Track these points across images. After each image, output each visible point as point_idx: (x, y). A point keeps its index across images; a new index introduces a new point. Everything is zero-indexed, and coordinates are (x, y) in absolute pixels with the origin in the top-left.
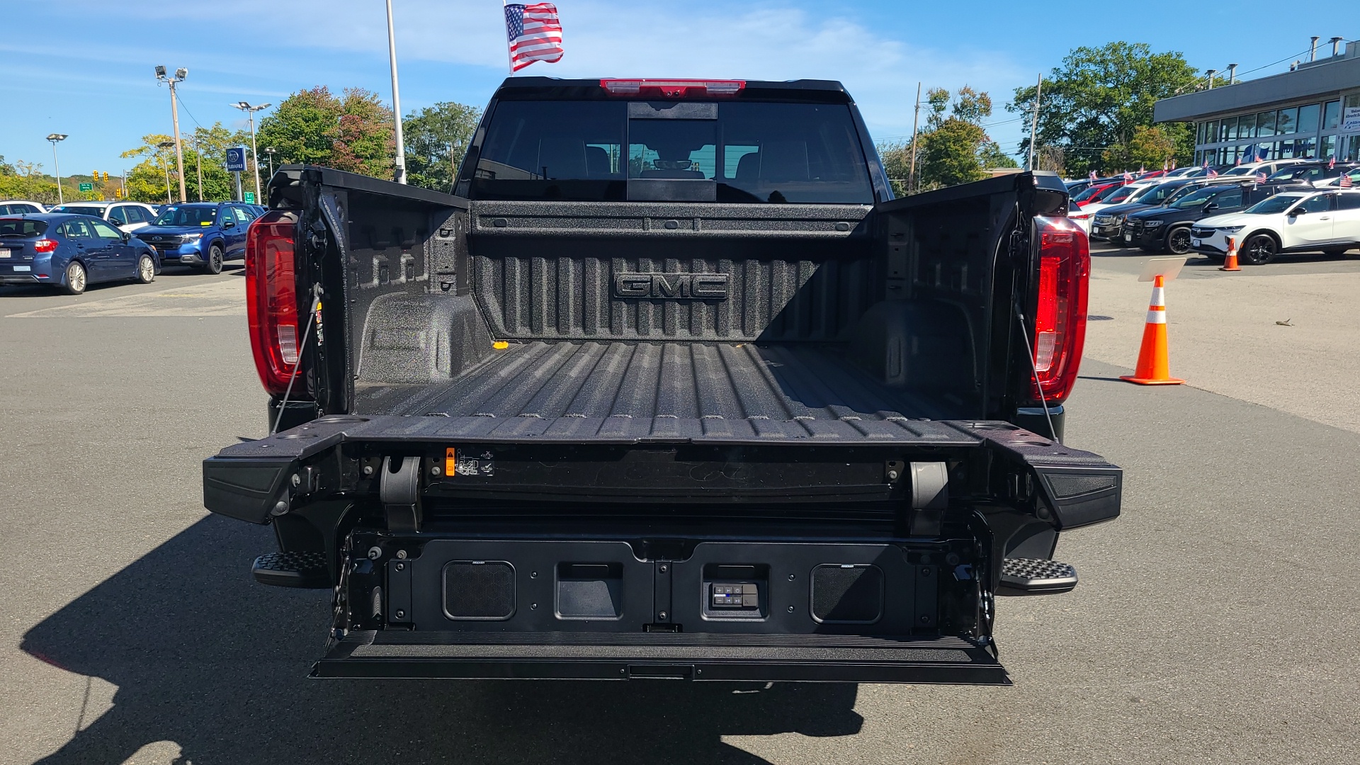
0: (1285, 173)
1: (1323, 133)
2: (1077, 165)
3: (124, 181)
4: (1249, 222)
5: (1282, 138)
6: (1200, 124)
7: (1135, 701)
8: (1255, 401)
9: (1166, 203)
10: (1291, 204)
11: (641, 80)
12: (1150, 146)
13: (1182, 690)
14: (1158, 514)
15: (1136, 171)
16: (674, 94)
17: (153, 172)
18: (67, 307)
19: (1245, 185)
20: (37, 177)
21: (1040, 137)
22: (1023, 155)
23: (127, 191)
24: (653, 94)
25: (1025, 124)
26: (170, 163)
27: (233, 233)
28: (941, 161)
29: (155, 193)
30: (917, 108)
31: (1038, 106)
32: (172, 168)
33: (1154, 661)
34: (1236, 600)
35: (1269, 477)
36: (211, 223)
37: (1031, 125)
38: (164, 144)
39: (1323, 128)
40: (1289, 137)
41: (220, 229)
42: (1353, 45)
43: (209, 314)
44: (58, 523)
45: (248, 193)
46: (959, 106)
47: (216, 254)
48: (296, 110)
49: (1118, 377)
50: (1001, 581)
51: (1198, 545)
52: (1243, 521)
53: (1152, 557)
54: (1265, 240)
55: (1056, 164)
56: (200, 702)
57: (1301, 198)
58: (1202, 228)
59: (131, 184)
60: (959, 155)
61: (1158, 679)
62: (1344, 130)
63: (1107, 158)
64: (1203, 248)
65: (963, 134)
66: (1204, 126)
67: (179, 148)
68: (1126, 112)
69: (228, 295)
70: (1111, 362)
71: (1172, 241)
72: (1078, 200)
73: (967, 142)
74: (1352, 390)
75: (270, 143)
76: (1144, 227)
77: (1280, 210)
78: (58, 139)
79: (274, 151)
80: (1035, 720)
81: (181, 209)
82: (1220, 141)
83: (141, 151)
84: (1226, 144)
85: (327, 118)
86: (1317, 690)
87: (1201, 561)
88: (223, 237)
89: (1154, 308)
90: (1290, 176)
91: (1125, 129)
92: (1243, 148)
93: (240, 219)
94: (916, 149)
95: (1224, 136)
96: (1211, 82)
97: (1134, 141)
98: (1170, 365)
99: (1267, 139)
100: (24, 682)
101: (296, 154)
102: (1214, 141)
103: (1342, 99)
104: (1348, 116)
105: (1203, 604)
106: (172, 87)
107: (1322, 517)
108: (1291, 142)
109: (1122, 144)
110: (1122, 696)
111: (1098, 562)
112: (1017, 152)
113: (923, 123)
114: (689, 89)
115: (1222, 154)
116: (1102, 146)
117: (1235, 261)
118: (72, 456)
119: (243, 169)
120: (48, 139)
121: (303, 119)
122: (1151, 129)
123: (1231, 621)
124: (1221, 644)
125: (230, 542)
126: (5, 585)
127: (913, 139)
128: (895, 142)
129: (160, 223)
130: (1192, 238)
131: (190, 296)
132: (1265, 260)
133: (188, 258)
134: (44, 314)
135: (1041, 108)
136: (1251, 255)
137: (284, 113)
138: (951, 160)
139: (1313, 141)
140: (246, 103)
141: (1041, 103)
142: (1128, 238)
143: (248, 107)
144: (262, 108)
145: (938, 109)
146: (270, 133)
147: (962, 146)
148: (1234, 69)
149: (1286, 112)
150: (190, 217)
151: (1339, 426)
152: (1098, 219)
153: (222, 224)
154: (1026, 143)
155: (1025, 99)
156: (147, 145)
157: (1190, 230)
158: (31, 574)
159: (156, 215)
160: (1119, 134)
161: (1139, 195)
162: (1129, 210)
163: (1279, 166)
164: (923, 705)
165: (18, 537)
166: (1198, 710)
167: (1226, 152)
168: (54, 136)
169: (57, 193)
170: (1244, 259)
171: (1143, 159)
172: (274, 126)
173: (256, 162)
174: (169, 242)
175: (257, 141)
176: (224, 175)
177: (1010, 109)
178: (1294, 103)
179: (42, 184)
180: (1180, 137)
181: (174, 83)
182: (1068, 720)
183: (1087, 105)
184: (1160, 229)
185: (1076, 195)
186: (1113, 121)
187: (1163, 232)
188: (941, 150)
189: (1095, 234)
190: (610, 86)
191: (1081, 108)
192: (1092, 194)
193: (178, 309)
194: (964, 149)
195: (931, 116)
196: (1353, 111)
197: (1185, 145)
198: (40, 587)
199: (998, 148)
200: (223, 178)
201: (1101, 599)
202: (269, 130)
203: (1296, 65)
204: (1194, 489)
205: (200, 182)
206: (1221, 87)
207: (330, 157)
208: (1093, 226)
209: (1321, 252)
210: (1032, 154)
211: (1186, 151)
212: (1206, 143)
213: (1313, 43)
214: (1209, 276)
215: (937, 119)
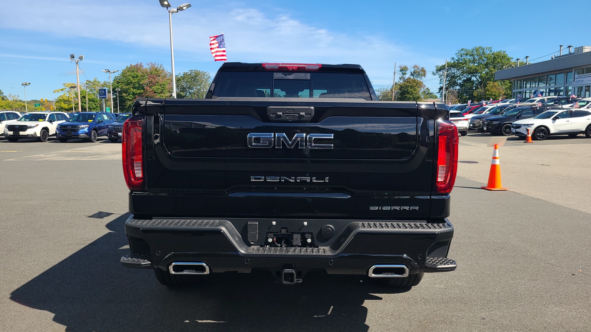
0: (551, 102)
1: (566, 85)
2: (463, 98)
3: (54, 102)
4: (536, 122)
5: (549, 87)
6: (514, 81)
7: (484, 319)
8: (538, 198)
9: (501, 114)
10: (554, 115)
11: (279, 64)
12: (494, 90)
13: (503, 315)
14: (496, 244)
15: (488, 100)
16: (293, 69)
17: (67, 99)
18: (30, 156)
19: (534, 107)
20: (16, 101)
21: (447, 86)
22: (440, 93)
23: (55, 107)
24: (284, 69)
25: (440, 80)
26: (74, 95)
27: (102, 125)
28: (405, 95)
29: (67, 107)
30: (395, 73)
31: (446, 73)
32: (75, 97)
33: (492, 303)
34: (527, 279)
35: (542, 229)
36: (93, 120)
37: (443, 81)
38: (72, 87)
39: (566, 83)
40: (552, 87)
41: (96, 123)
42: (577, 49)
43: (91, 159)
44: (31, 246)
45: (107, 108)
46: (413, 73)
47: (94, 134)
48: (129, 73)
49: (480, 187)
50: (426, 266)
51: (512, 256)
52: (531, 247)
53: (492, 261)
54: (543, 130)
55: (454, 97)
56: (94, 319)
57: (557, 112)
58: (516, 125)
59: (57, 104)
60: (413, 93)
61: (494, 311)
62: (575, 84)
63: (476, 95)
64: (517, 133)
65: (415, 84)
66: (516, 82)
67: (79, 89)
68: (483, 75)
69: (100, 151)
70: (477, 181)
71: (504, 130)
72: (463, 113)
73: (416, 88)
74: (578, 193)
75: (118, 87)
76: (491, 124)
77: (549, 117)
78: (26, 85)
79: (119, 90)
80: (442, 327)
81: (80, 115)
82: (523, 88)
83: (62, 90)
84: (526, 90)
85: (142, 76)
86: (559, 315)
87: (513, 263)
88: (97, 127)
89: (494, 158)
90: (553, 103)
91: (483, 83)
92: (533, 91)
93: (105, 119)
94: (395, 91)
95: (524, 86)
96: (518, 64)
97: (487, 88)
98: (502, 182)
99: (543, 88)
100: (20, 311)
101: (129, 92)
102: (521, 88)
103: (573, 71)
104: (576, 78)
105: (513, 280)
106: (77, 63)
107: (564, 245)
108: (553, 89)
109: (482, 89)
110: (478, 317)
111: (470, 263)
112: (437, 92)
113: (397, 80)
114: (298, 68)
115: (524, 93)
116: (474, 90)
117: (530, 139)
118: (35, 219)
119: (106, 98)
120: (22, 85)
121: (132, 77)
122: (494, 83)
123: (524, 287)
124: (520, 296)
125: (104, 255)
126: (10, 272)
127: (393, 86)
128: (386, 88)
129: (71, 121)
130: (512, 129)
131: (83, 151)
132: (543, 138)
133: (82, 135)
134: (20, 159)
135: (447, 74)
136: (537, 136)
137: (124, 74)
138: (410, 95)
139: (562, 88)
140: (108, 70)
141: (447, 72)
142: (485, 129)
143: (109, 71)
144: (115, 72)
145: (404, 74)
146: (118, 83)
147: (414, 89)
148: (528, 58)
149: (551, 76)
150: (84, 118)
151: (573, 208)
152: (472, 120)
153: (97, 121)
154: (441, 88)
155: (440, 70)
156: (65, 87)
157: (511, 125)
158: (21, 267)
159: (69, 117)
160: (480, 85)
161: (489, 111)
162: (484, 117)
163: (548, 99)
164: (396, 321)
165: (14, 252)
166: (510, 323)
167: (526, 92)
168: (25, 84)
169: (25, 108)
170: (534, 138)
171: (491, 95)
172: (120, 80)
173: (112, 95)
174: (74, 128)
175: (112, 86)
176: (97, 100)
177: (434, 74)
178: (553, 73)
179: (19, 104)
180: (506, 87)
181: (78, 61)
182: (456, 327)
183: (466, 72)
184: (498, 125)
185: (462, 110)
186: (477, 80)
187: (500, 126)
188: (405, 91)
189: (471, 127)
190: (266, 66)
191: (464, 74)
192: (470, 110)
193: (78, 157)
194: (415, 91)
195: (401, 77)
196: (578, 76)
197: (509, 89)
198: (25, 273)
199: (429, 90)
200: (97, 101)
201: (471, 278)
202: (117, 81)
203: (554, 57)
204: (511, 233)
205: (87, 103)
206: (523, 66)
207: (143, 93)
208: (470, 124)
209: (567, 135)
210: (444, 93)
211: (509, 92)
212: (517, 89)
213: (560, 48)
214: (520, 145)
215: (403, 78)
